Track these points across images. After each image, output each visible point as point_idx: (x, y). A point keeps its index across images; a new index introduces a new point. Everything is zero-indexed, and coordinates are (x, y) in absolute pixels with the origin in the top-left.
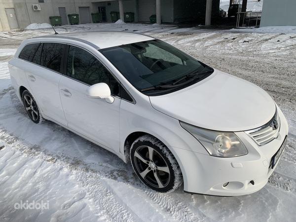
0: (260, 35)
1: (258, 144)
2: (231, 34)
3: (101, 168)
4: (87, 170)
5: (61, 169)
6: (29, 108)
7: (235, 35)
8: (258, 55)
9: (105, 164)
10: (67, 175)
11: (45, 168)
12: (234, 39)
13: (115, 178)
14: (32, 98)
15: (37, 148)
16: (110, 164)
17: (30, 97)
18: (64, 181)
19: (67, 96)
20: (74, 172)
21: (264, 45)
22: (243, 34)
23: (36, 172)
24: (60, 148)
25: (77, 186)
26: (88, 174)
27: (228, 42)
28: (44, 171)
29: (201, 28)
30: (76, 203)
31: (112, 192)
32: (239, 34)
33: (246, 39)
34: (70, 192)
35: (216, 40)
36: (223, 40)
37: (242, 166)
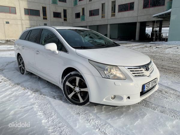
0: (167, 45)
1: (133, 76)
2: (149, 44)
3: (49, 94)
4: (41, 94)
5: (27, 93)
6: (20, 66)
7: (152, 45)
8: (163, 54)
9: (51, 93)
10: (29, 96)
11: (18, 92)
12: (151, 46)
13: (55, 98)
14: (22, 59)
15: (18, 84)
16: (55, 93)
17: (21, 59)
18: (26, 98)
19: (37, 54)
20: (33, 94)
21: (168, 50)
22: (157, 45)
23: (13, 93)
24: (30, 84)
25: (32, 100)
26: (41, 96)
27: (146, 47)
28: (18, 93)
29: (133, 41)
30: (28, 107)
31: (50, 104)
32: (154, 44)
33: (157, 47)
34: (27, 102)
35: (139, 47)
36: (144, 46)
37: (121, 85)
